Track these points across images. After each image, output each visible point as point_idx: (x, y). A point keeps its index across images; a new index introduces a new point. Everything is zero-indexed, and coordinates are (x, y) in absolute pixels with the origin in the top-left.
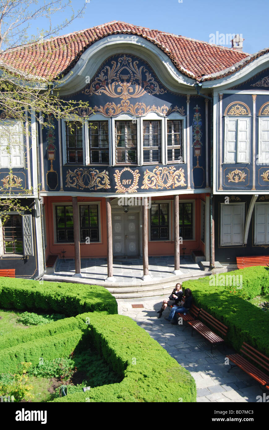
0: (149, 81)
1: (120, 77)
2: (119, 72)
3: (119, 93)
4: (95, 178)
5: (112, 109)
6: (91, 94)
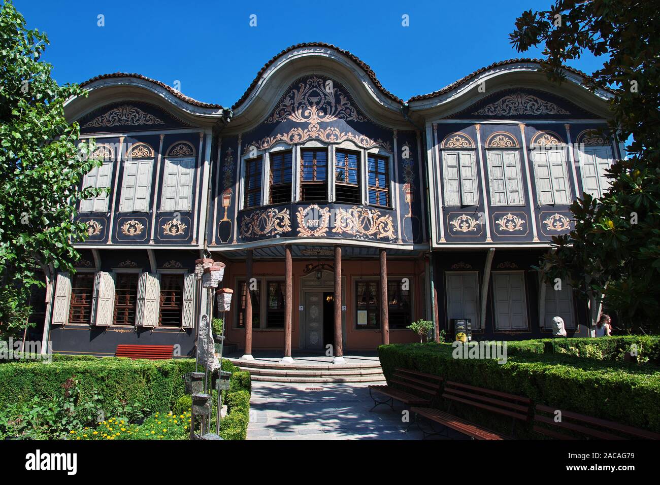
0: (343, 105)
1: (308, 100)
2: (307, 95)
3: (307, 117)
4: (273, 220)
5: (298, 135)
6: (275, 121)
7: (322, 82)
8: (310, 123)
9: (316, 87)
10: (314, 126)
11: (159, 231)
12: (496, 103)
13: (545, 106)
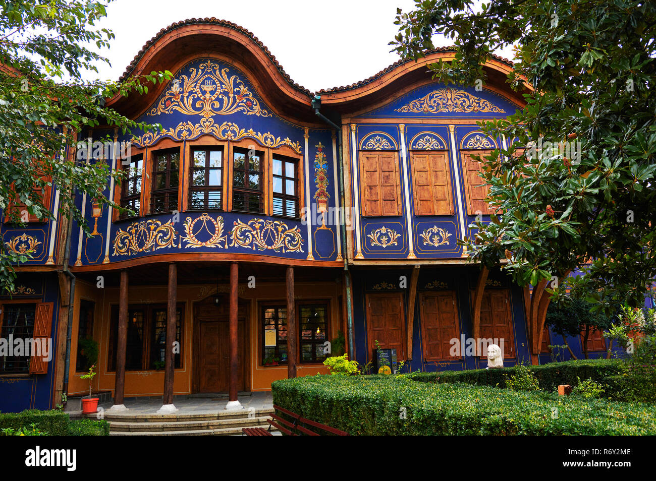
0: (243, 96)
1: (200, 88)
2: (200, 82)
3: (199, 109)
4: (155, 233)
5: (187, 131)
6: (159, 113)
7: (218, 67)
8: (203, 117)
9: (211, 73)
10: (207, 120)
12: (422, 99)
13: (477, 103)
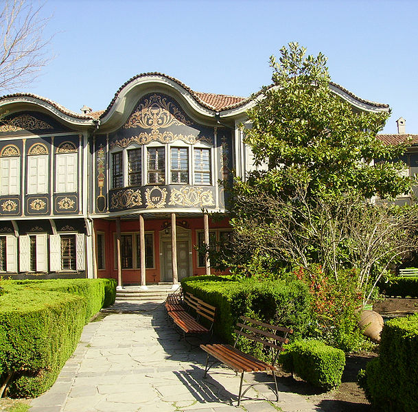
0: (176, 114)
1: (151, 112)
2: (150, 108)
3: (151, 125)
4: (131, 197)
5: (145, 138)
6: (129, 127)
7: (160, 98)
8: (153, 129)
9: (156, 102)
10: (155, 131)
11: (56, 206)
